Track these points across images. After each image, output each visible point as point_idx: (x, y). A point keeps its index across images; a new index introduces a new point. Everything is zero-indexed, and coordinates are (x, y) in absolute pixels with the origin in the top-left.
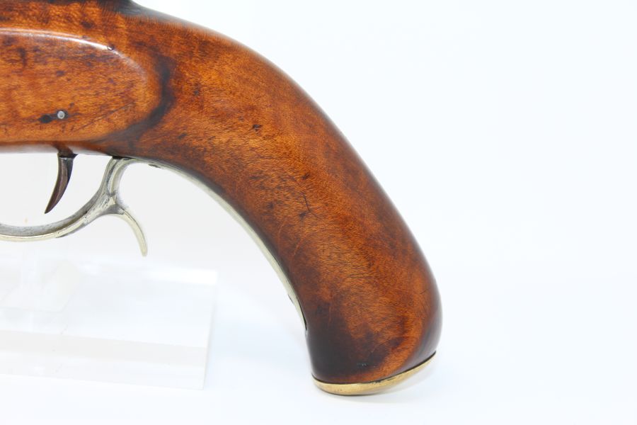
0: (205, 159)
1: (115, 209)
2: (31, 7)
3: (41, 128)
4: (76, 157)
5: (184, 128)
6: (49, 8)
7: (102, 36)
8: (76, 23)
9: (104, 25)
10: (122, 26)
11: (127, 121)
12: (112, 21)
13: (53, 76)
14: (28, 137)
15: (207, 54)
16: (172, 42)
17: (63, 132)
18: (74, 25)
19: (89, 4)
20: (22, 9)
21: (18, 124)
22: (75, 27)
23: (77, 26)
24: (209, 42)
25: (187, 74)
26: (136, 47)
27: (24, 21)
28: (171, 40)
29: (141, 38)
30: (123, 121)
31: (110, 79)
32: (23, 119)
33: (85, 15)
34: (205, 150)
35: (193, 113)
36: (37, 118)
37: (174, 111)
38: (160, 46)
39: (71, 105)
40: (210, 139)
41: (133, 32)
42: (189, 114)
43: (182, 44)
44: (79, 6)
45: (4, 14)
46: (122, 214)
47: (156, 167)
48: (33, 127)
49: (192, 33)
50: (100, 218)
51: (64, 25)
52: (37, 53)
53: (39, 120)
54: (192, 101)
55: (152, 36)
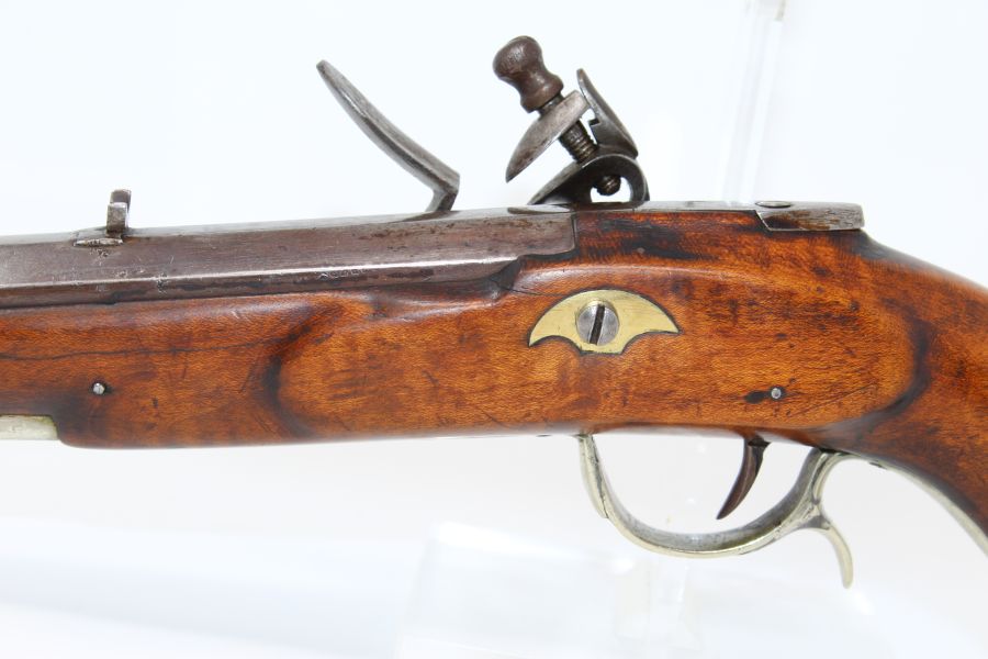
0: (960, 465)
1: (819, 522)
2: (743, 242)
3: (746, 410)
4: (769, 446)
5: (937, 421)
6: (766, 245)
7: (842, 290)
8: (806, 268)
9: (843, 273)
10: (865, 274)
11: (864, 407)
12: (852, 267)
13: (770, 340)
14: (727, 420)
15: (977, 320)
16: (932, 301)
17: (775, 416)
18: (804, 271)
19: (819, 241)
20: (732, 244)
21: (716, 401)
22: (804, 274)
23: (808, 273)
24: (978, 303)
25: (951, 348)
26: (887, 307)
27: (737, 262)
28: (930, 298)
29: (892, 294)
30: (860, 407)
31: (848, 349)
32: (724, 395)
33: (816, 258)
34: (962, 453)
35: (952, 401)
36: (742, 395)
37: (926, 397)
38: (916, 306)
39: (792, 380)
40: (971, 438)
41: (881, 284)
42: (946, 402)
43: (945, 304)
44: (806, 243)
45: (709, 250)
46: (827, 529)
47: (880, 466)
48: (735, 406)
49: (956, 289)
50: (795, 533)
51: (790, 271)
52: (754, 307)
53: (745, 397)
54: (953, 385)
55: (906, 292)
